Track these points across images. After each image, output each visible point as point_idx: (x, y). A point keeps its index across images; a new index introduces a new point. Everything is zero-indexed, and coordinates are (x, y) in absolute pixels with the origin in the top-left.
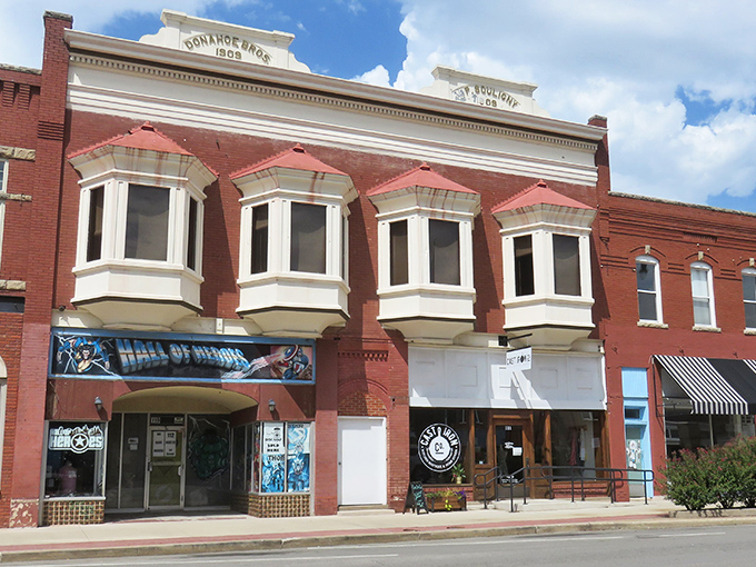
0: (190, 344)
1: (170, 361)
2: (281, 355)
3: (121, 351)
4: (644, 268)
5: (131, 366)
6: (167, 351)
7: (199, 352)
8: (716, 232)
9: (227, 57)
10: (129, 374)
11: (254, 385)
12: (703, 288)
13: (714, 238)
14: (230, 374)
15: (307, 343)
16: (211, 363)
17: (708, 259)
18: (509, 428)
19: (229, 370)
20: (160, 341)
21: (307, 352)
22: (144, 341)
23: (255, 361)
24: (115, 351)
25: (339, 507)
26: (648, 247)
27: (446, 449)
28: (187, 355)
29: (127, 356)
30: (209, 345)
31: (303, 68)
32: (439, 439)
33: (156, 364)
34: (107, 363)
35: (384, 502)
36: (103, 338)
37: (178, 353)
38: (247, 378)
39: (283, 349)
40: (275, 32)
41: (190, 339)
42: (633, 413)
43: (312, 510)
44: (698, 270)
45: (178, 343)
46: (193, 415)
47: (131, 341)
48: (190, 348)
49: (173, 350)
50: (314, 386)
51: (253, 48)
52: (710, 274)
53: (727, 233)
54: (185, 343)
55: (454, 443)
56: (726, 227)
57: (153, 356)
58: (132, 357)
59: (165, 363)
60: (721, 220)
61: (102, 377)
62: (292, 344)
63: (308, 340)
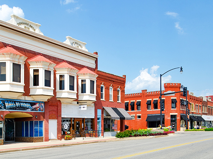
0: (20, 102)
1: (16, 106)
2: (37, 105)
3: (6, 103)
4: (102, 87)
5: (8, 107)
6: (15, 104)
7: (22, 104)
8: (114, 80)
9: (26, 29)
10: (8, 109)
11: (32, 112)
12: (111, 92)
13: (114, 81)
14: (28, 110)
15: (42, 102)
16: (24, 107)
17: (113, 86)
18: (77, 122)
19: (28, 109)
20: (14, 101)
21: (43, 104)
22: (11, 101)
23: (33, 107)
24: (4, 104)
25: (49, 140)
26: (103, 83)
27: (67, 127)
28: (19, 105)
29: (7, 105)
30: (24, 102)
31: (42, 34)
32: (66, 125)
33: (13, 107)
34: (3, 107)
35: (56, 139)
36: (2, 100)
37: (18, 104)
38: (31, 110)
39: (38, 104)
40: (37, 24)
41: (20, 101)
42: (98, 119)
43: (44, 140)
44: (110, 88)
45: (17, 102)
46: (6, 119)
47: (8, 101)
48: (20, 103)
49: (16, 103)
50: (44, 113)
51: (32, 27)
52: (112, 89)
53: (116, 81)
54: (19, 102)
55: (68, 125)
56: (116, 79)
57: (12, 105)
58: (8, 105)
59: (15, 107)
60: (115, 77)
61: (2, 110)
62: (40, 102)
63: (43, 102)
